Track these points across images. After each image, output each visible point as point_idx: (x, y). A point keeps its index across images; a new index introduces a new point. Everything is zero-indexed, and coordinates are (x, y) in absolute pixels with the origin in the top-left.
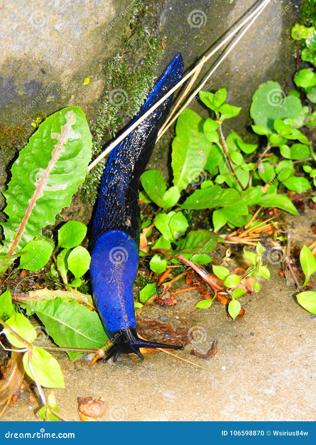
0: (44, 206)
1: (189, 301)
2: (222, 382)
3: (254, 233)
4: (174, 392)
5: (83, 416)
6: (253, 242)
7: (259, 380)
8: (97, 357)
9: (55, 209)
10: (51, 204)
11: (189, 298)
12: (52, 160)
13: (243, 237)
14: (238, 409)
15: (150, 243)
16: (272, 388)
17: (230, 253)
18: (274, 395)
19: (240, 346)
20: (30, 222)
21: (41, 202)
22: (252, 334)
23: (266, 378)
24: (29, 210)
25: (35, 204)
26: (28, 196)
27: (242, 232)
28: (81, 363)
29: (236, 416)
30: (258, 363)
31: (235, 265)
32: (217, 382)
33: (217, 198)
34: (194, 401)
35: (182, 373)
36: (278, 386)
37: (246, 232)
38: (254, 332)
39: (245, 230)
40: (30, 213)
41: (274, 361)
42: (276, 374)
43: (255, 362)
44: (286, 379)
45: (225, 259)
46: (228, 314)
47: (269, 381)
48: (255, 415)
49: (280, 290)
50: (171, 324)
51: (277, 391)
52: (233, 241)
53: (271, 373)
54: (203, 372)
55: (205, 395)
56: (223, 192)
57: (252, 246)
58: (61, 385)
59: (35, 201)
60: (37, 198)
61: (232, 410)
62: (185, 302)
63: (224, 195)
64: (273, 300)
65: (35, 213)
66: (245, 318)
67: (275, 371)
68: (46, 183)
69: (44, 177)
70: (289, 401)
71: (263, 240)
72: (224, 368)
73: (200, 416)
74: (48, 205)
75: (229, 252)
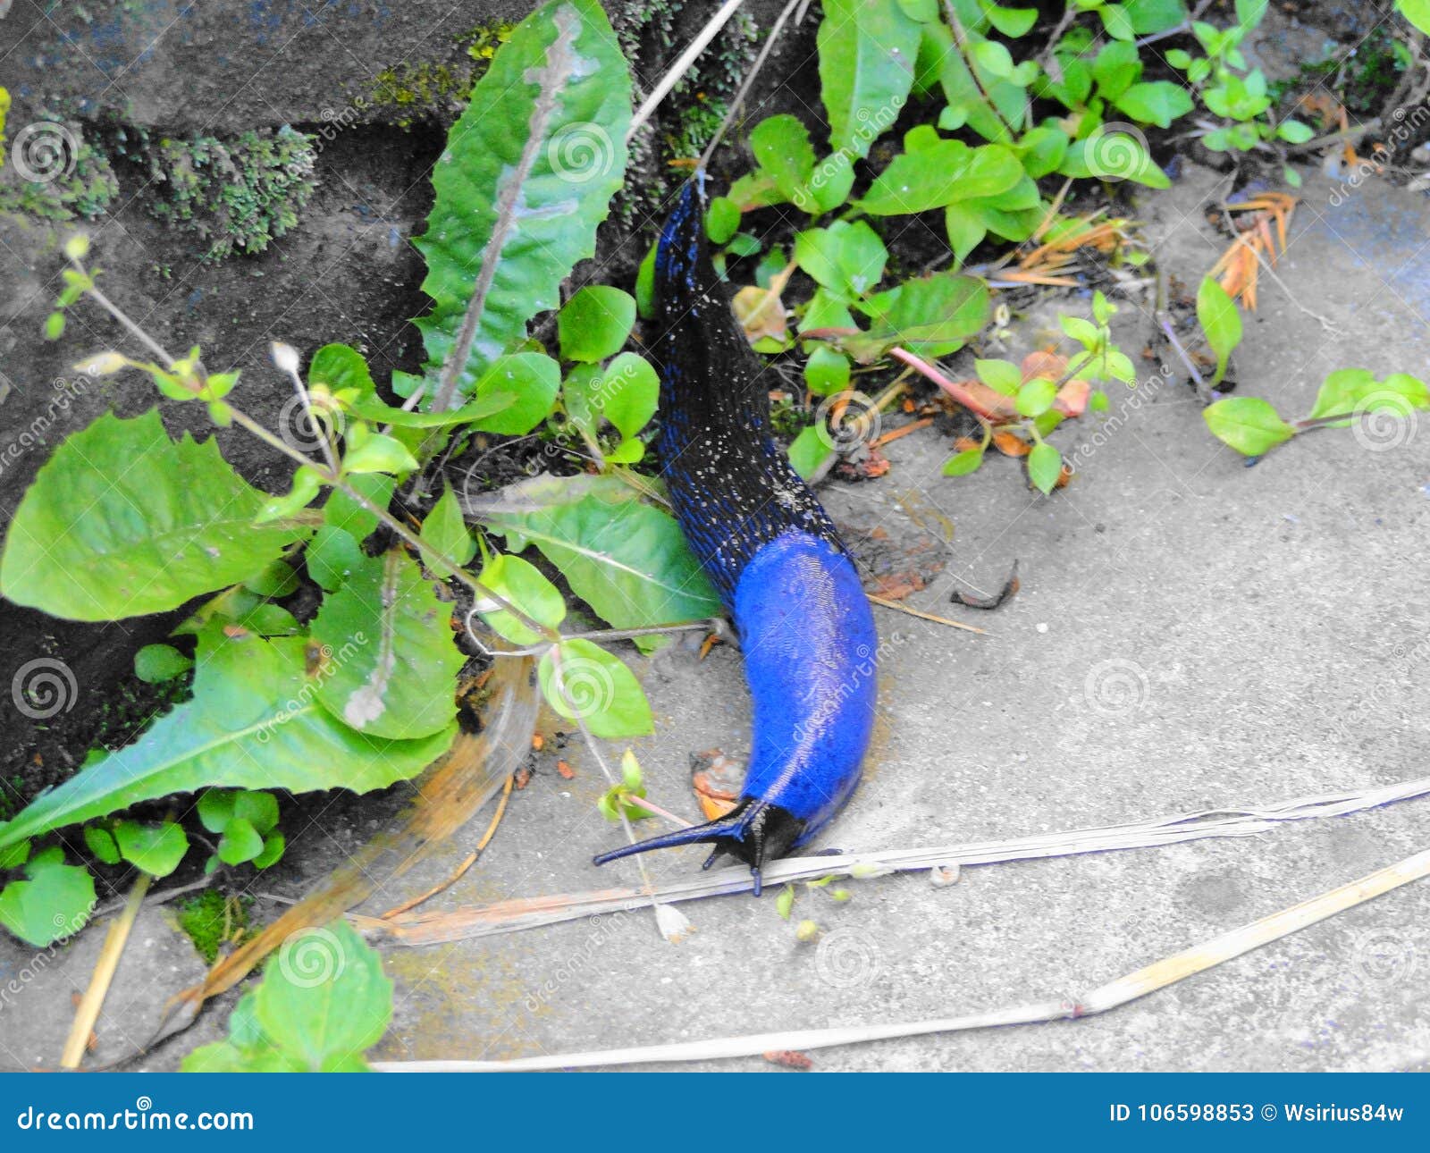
0: (524, 260)
1: (921, 460)
2: (1045, 665)
3: (1061, 252)
4: (926, 707)
5: (707, 801)
6: (1058, 276)
7: (1138, 649)
8: (711, 639)
9: (553, 265)
10: (542, 253)
11: (918, 453)
12: (531, 141)
13: (1031, 267)
14: (1099, 733)
15: (790, 313)
16: (1178, 666)
17: (1007, 316)
18: (1185, 683)
19: (1074, 564)
20: (491, 308)
21: (516, 253)
22: (1100, 529)
23: (1156, 641)
24: (485, 277)
25: (499, 258)
26: (480, 241)
27: (1029, 254)
28: (673, 662)
29: (1095, 752)
30: (1128, 603)
31: (1023, 346)
32: (1030, 666)
33: (957, 175)
34: (981, 725)
35: (938, 653)
36: (1190, 660)
37: (1041, 250)
38: (1103, 522)
39: (1034, 246)
40: (490, 284)
41: (1169, 592)
42: (1179, 627)
43: (1120, 603)
44: (1209, 637)
45: (996, 332)
46: (1028, 480)
47: (1165, 647)
48: (1146, 742)
49: (1154, 401)
50: (887, 529)
51: (1189, 673)
52: (1008, 281)
53: (1166, 627)
54: (991, 644)
55: (1007, 706)
56: (972, 157)
57: (1059, 287)
58: (647, 725)
59: (499, 253)
60: (504, 244)
61: (1085, 735)
62: (910, 462)
63: (976, 164)
64: (1140, 429)
65: (504, 284)
66: (1074, 488)
67: (1175, 621)
68: (524, 200)
69: (516, 186)
70: (1224, 694)
71: (1086, 268)
72: (1042, 628)
73: (1004, 762)
74: (536, 260)
75: (1002, 314)
